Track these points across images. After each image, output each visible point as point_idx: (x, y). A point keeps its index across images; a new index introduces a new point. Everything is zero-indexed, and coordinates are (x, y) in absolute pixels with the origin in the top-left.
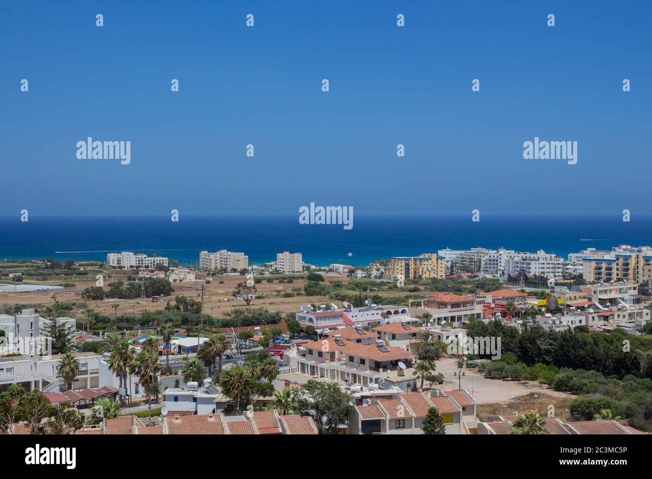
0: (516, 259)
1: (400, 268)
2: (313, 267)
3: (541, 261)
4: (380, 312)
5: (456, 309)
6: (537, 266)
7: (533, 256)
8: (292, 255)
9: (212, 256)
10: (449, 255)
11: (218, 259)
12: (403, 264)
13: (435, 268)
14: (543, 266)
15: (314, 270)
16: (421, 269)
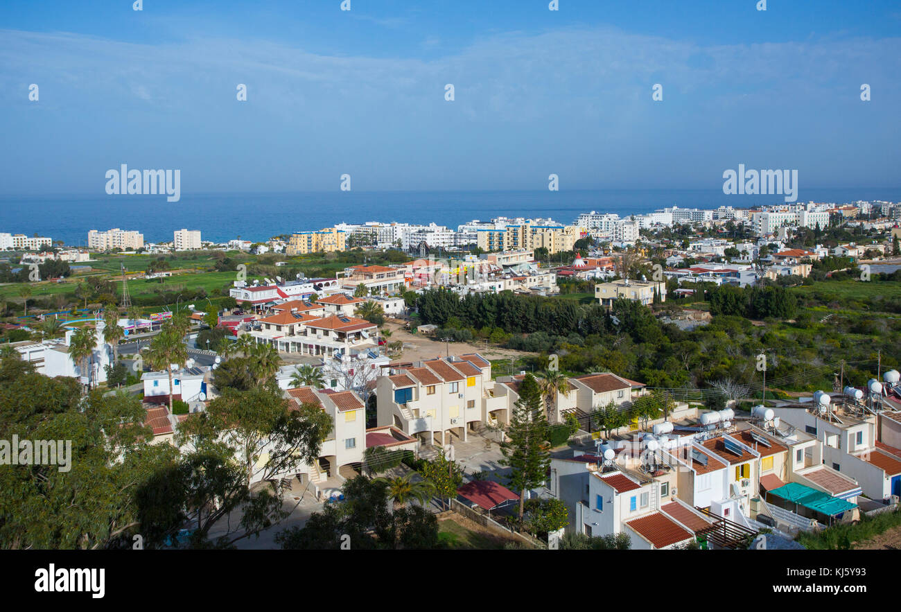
0: (412, 231)
1: (302, 243)
2: (212, 244)
3: (436, 233)
4: (312, 285)
5: (381, 279)
6: (433, 237)
7: (426, 228)
8: (191, 232)
9: (104, 236)
10: (347, 229)
11: (111, 238)
12: (306, 239)
13: (336, 242)
14: (438, 237)
15: (213, 247)
16: (322, 242)
